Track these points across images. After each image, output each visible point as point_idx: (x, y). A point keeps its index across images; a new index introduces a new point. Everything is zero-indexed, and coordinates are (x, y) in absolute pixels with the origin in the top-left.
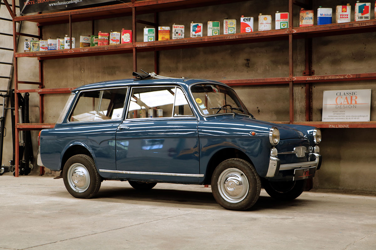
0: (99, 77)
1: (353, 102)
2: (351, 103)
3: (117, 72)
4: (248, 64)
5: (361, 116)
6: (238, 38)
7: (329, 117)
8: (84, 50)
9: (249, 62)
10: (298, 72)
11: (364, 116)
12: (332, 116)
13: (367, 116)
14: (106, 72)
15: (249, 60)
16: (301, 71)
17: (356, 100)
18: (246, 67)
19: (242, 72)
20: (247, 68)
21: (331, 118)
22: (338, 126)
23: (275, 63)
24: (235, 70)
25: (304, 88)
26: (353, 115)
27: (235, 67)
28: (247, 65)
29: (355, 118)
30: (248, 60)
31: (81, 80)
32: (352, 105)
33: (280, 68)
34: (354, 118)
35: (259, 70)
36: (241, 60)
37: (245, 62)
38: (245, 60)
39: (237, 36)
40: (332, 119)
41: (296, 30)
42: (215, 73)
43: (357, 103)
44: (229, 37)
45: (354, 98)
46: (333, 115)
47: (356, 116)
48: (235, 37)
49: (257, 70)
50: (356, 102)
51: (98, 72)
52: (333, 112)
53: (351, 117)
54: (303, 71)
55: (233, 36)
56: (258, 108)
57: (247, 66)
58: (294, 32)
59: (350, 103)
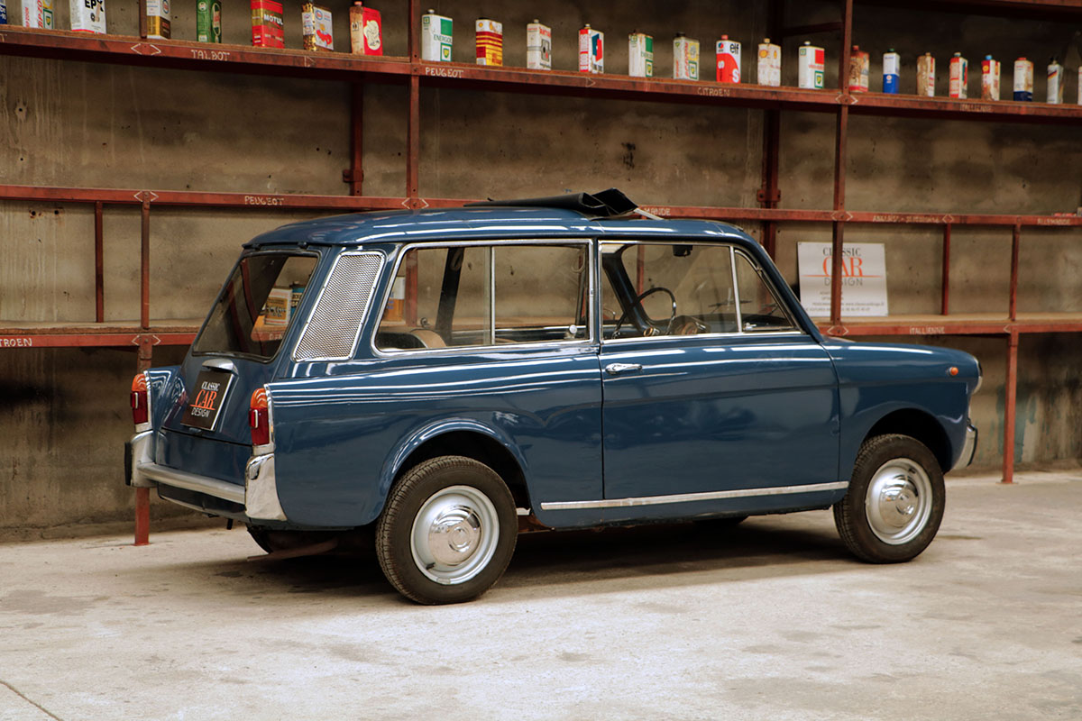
0: (104, 144)
1: (856, 272)
2: (853, 275)
3: (191, 137)
4: (632, 158)
5: (872, 304)
6: (728, 95)
7: (814, 307)
8: (210, 55)
9: (633, 151)
10: (747, 191)
11: (877, 305)
12: (819, 304)
13: (883, 304)
14: (140, 131)
15: (634, 148)
16: (754, 191)
17: (861, 267)
18: (625, 165)
19: (614, 178)
20: (629, 169)
21: (818, 307)
22: (925, 331)
23: (696, 161)
24: (596, 171)
25: (758, 231)
26: (860, 302)
27: (596, 161)
28: (629, 160)
29: (863, 309)
30: (630, 147)
31: (16, 151)
32: (854, 278)
33: (708, 177)
34: (861, 307)
35: (657, 178)
36: (612, 145)
37: (624, 151)
38: (623, 144)
39: (727, 89)
40: (820, 309)
41: (857, 98)
42: (540, 175)
43: (863, 274)
44: (707, 89)
45: (856, 262)
46: (821, 301)
47: (863, 304)
48: (723, 92)
49: (653, 178)
50: (860, 271)
51: (103, 126)
52: (821, 293)
53: (855, 307)
54: (758, 191)
55: (718, 89)
56: (650, 280)
57: (627, 163)
58: (853, 103)
59: (850, 273)
